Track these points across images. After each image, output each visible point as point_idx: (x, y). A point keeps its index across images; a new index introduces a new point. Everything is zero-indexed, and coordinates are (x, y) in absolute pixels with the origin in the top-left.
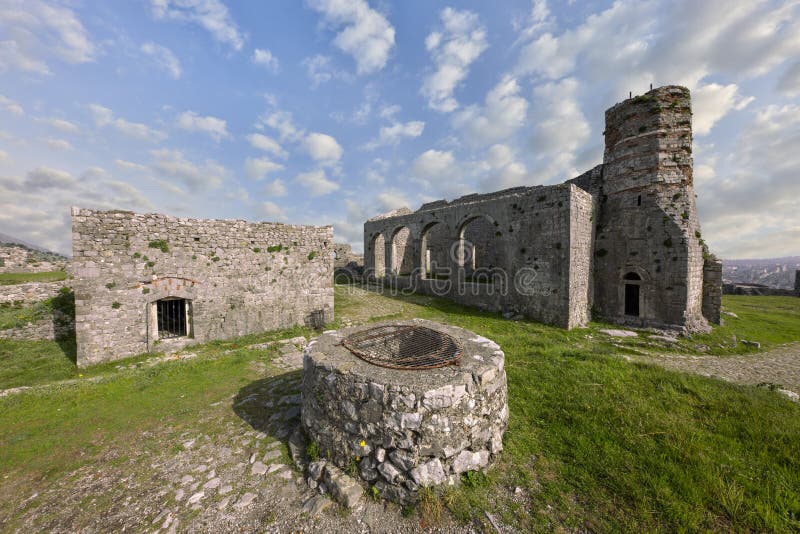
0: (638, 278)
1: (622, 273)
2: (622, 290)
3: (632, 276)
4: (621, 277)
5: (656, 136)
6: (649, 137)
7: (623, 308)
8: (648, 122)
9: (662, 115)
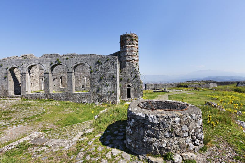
0: (130, 86)
1: (127, 85)
2: (126, 90)
3: (129, 86)
4: (126, 86)
5: (133, 46)
6: (131, 46)
7: (127, 96)
8: (131, 42)
9: (134, 41)
